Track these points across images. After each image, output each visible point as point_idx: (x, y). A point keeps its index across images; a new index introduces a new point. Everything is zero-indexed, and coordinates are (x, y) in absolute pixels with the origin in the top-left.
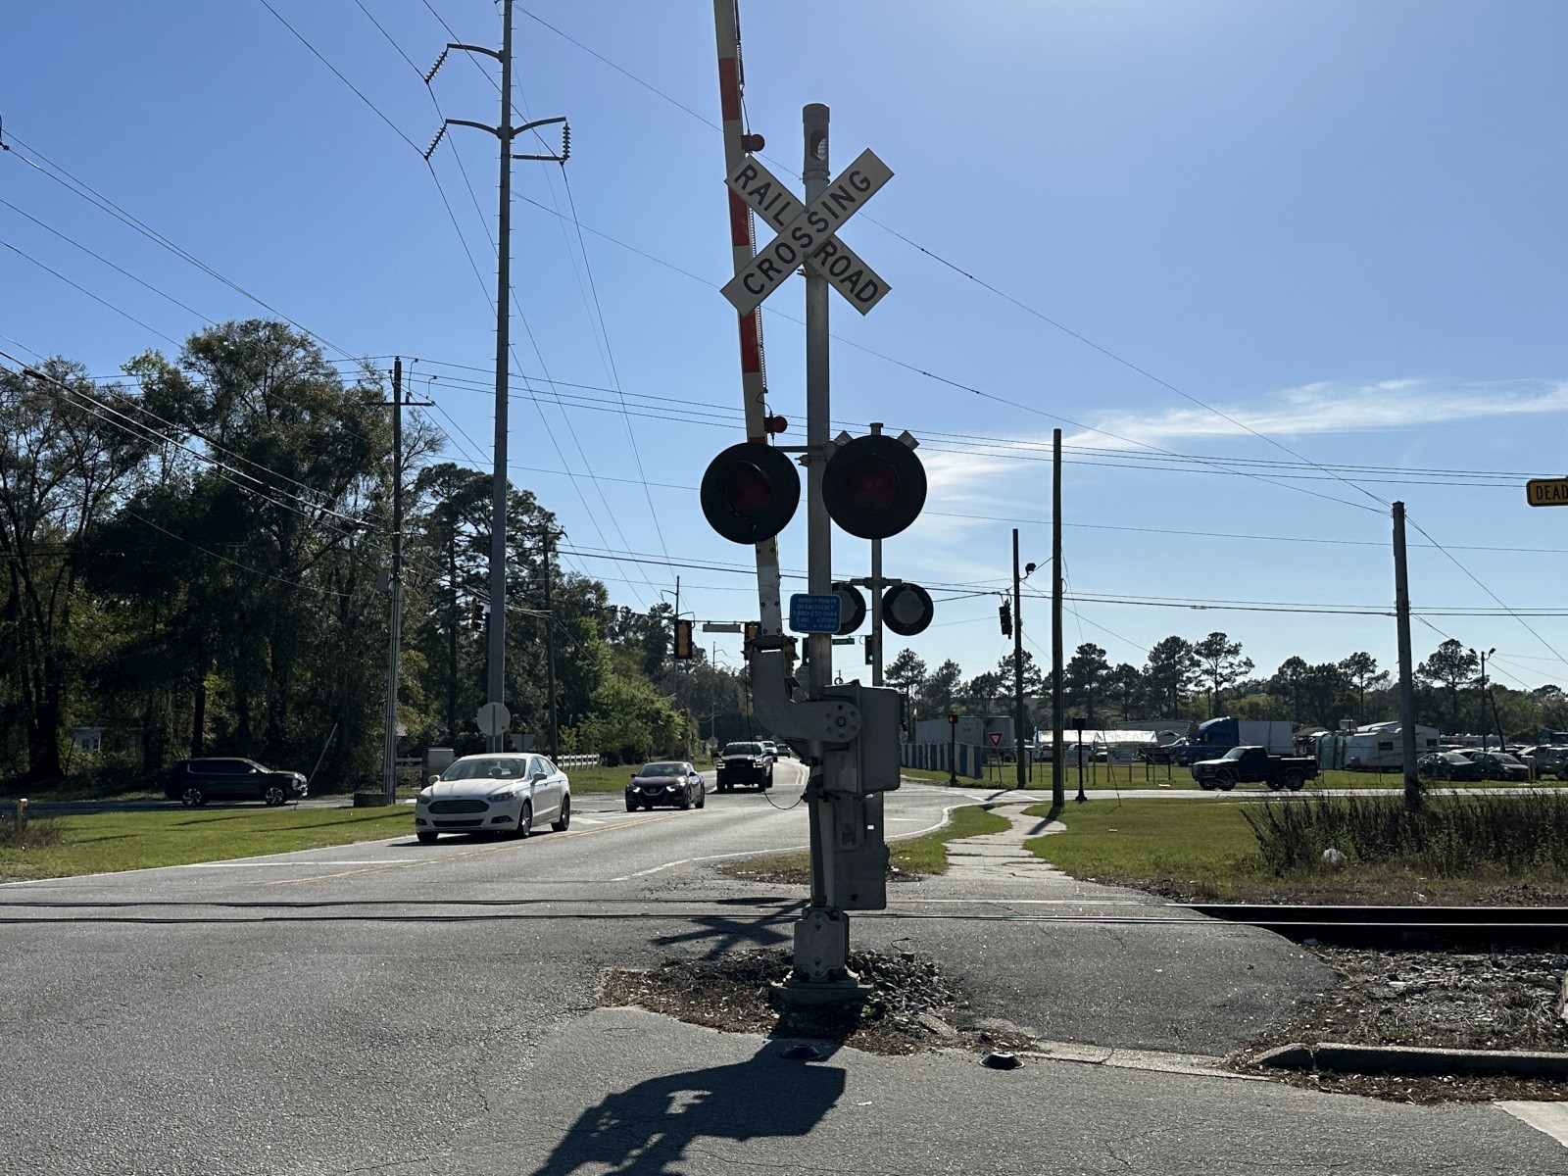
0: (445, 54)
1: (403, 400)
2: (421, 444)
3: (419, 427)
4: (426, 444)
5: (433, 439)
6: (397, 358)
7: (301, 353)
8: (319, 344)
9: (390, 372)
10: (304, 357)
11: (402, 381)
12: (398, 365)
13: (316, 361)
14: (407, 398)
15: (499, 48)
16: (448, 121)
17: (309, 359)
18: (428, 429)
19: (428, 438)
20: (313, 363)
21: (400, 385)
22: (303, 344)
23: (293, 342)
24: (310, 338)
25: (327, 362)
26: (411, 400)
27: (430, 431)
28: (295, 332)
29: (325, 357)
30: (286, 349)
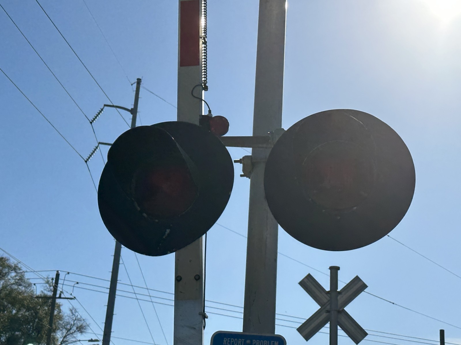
0: (102, 110)
1: (58, 296)
2: (75, 328)
3: (74, 318)
4: (77, 328)
5: (81, 325)
6: (58, 272)
7: (13, 274)
8: (24, 269)
9: (53, 279)
10: (15, 276)
11: (59, 285)
12: (58, 275)
13: (21, 279)
14: (60, 295)
15: (131, 107)
16: (100, 143)
17: (18, 278)
18: (79, 320)
19: (79, 325)
20: (19, 280)
21: (57, 287)
22: (15, 269)
23: (9, 267)
24: (19, 266)
25: (28, 279)
26: (62, 296)
27: (81, 321)
28: (12, 262)
29: (27, 276)
30: (6, 270)
